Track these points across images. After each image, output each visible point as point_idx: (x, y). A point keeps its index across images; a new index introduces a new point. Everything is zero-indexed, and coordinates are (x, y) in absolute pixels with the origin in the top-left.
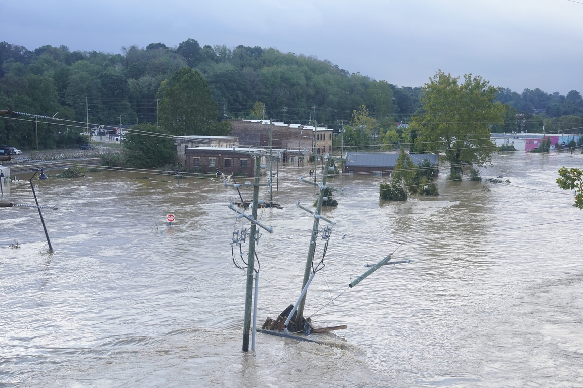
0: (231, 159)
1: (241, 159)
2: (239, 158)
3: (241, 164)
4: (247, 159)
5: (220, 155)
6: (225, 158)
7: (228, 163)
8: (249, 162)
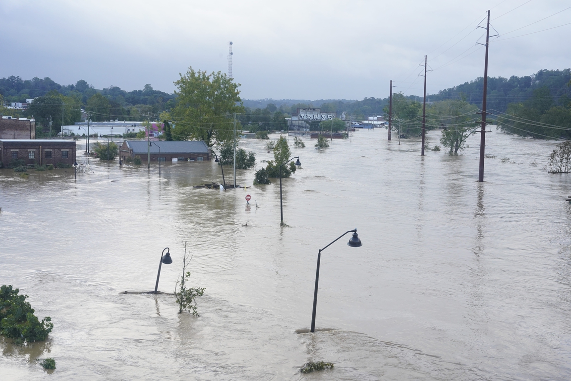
0: (51, 150)
1: (62, 150)
2: (59, 149)
3: (62, 155)
4: (68, 150)
5: (41, 147)
6: (45, 150)
7: (48, 154)
8: (71, 153)
